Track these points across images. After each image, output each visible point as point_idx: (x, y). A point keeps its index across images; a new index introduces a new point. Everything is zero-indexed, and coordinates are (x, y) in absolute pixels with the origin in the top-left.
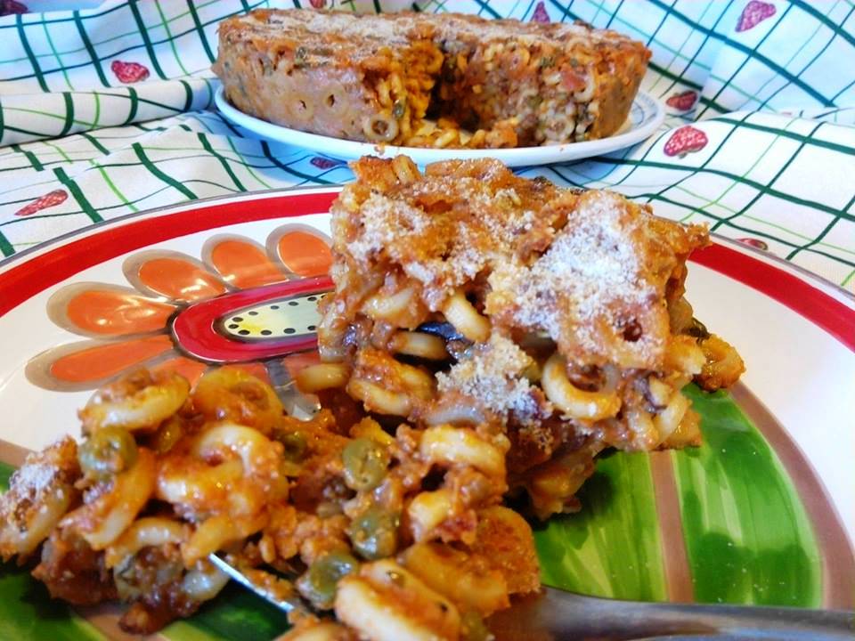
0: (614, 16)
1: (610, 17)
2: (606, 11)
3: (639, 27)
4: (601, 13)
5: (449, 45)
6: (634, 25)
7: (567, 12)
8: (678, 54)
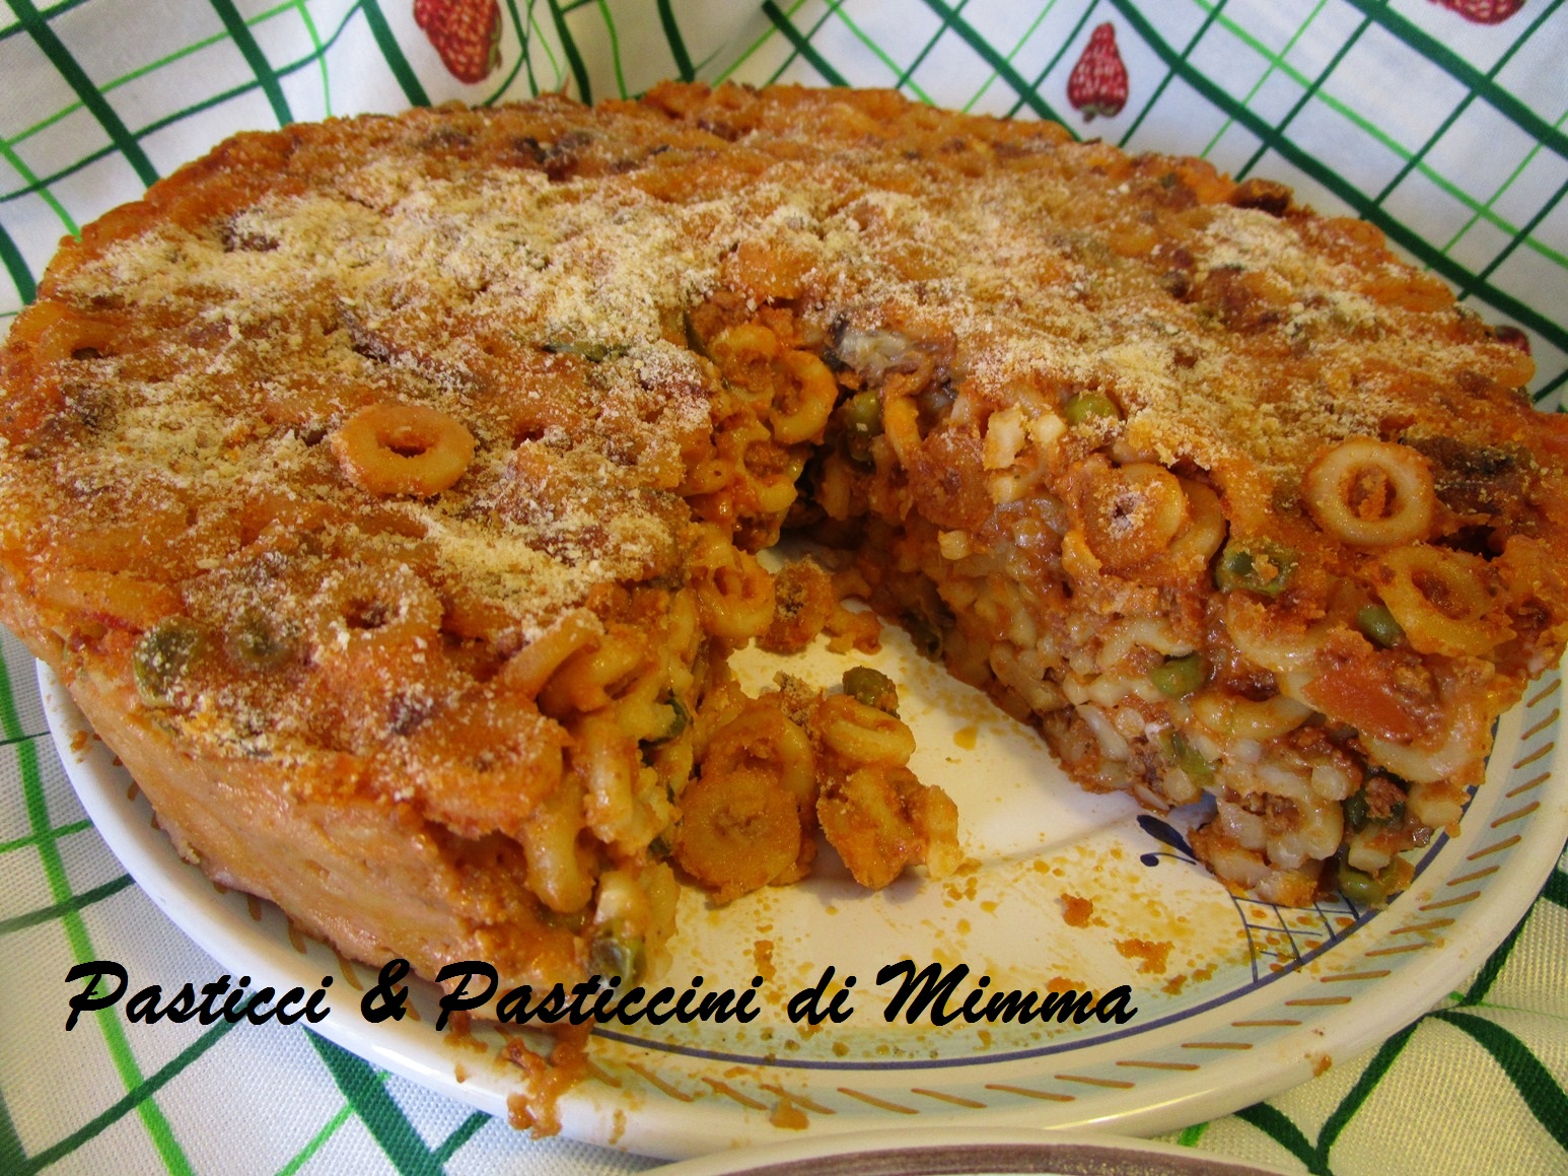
0: (1313, 89)
1: (1302, 91)
2: (1292, 73)
3: (1381, 127)
4: (1278, 77)
5: (856, 345)
6: (1367, 117)
7: (1178, 65)
8: (1483, 211)
